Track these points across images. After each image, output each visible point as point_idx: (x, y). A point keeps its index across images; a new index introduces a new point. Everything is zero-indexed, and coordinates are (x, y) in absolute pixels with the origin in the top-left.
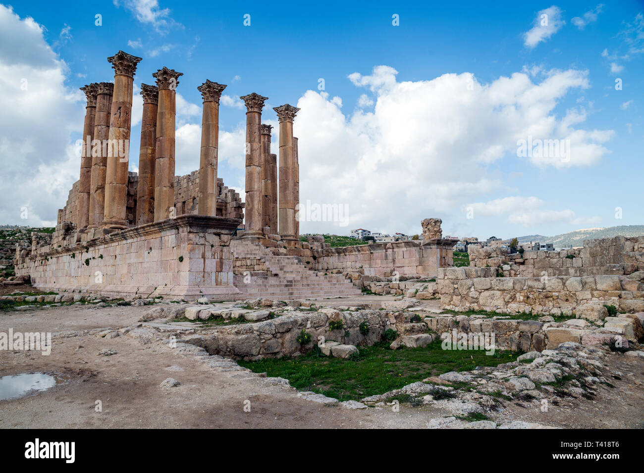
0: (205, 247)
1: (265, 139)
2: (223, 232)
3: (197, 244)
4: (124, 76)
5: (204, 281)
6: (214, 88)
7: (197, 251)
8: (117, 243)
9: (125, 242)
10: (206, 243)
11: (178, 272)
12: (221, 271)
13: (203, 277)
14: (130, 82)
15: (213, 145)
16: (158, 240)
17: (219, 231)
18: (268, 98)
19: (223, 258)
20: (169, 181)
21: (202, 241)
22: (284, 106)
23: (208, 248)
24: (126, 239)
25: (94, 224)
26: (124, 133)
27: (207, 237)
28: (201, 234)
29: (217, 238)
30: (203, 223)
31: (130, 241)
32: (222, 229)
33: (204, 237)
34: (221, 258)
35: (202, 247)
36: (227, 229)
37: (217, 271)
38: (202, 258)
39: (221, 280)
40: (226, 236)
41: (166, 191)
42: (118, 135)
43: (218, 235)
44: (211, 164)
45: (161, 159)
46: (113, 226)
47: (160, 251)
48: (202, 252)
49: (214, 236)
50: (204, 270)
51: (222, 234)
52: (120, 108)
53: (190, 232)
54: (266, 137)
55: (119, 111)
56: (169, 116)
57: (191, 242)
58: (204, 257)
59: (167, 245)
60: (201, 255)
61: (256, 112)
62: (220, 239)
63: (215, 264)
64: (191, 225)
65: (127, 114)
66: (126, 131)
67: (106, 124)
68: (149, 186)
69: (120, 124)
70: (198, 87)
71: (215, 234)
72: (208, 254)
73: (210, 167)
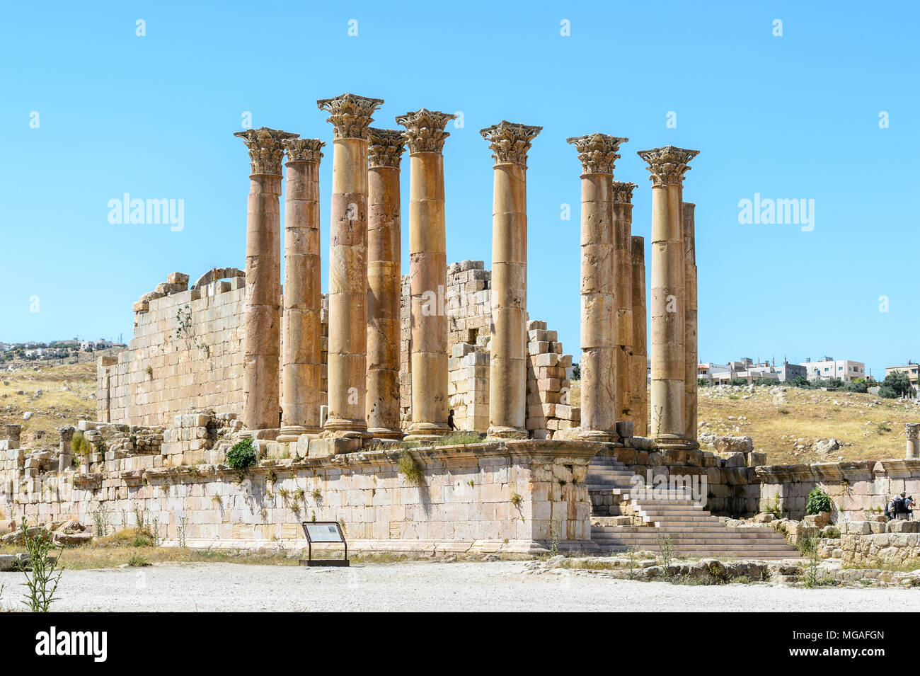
0: (552, 485)
1: (619, 215)
2: (578, 461)
3: (542, 481)
4: (354, 141)
5: (551, 533)
6: (516, 139)
7: (542, 491)
10: (554, 479)
11: (512, 520)
12: (574, 519)
13: (550, 527)
15: (518, 258)
17: (569, 461)
19: (576, 499)
20: (439, 342)
21: (548, 476)
23: (557, 486)
26: (359, 255)
27: (555, 470)
28: (547, 467)
29: (568, 471)
30: (549, 452)
32: (576, 457)
33: (551, 470)
34: (574, 501)
35: (548, 486)
36: (581, 457)
37: (568, 519)
38: (549, 500)
39: (574, 532)
40: (581, 468)
42: (349, 260)
43: (570, 467)
44: (515, 300)
46: (349, 432)
48: (548, 492)
49: (564, 468)
50: (551, 518)
51: (576, 464)
53: (532, 464)
54: (623, 210)
56: (434, 210)
57: (534, 478)
58: (551, 499)
59: (491, 479)
60: (547, 496)
62: (572, 472)
63: (566, 508)
64: (533, 455)
65: (362, 217)
66: (362, 251)
67: (310, 225)
68: (390, 342)
69: (353, 238)
70: (482, 131)
71: (565, 466)
72: (557, 495)
73: (513, 306)
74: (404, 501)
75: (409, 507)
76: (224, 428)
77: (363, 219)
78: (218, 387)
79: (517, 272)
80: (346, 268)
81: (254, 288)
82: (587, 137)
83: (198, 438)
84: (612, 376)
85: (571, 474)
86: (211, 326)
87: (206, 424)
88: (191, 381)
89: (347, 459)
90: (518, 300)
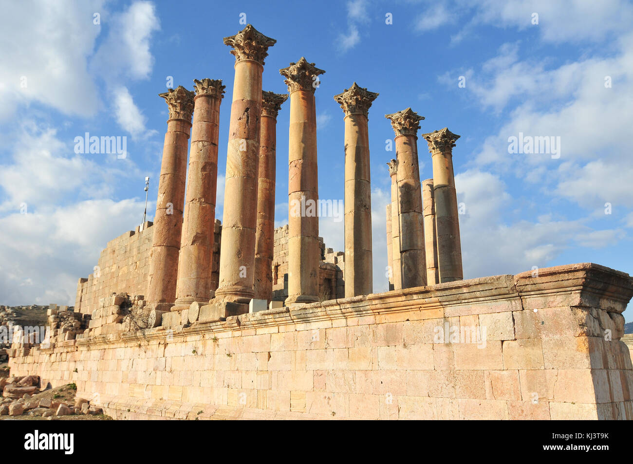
8: (275, 329)
12: (629, 399)
15: (365, 178)
18: (423, 118)
19: (626, 367)
37: (625, 400)
38: (604, 368)
44: (365, 206)
50: (611, 397)
52: (247, 110)
55: (246, 113)
58: (606, 365)
63: (620, 382)
65: (256, 120)
66: (256, 145)
67: (210, 140)
68: (267, 237)
69: (249, 133)
73: (364, 210)
75: (318, 374)
79: (365, 187)
81: (163, 197)
83: (113, 314)
87: (121, 303)
89: (239, 322)
90: (367, 207)
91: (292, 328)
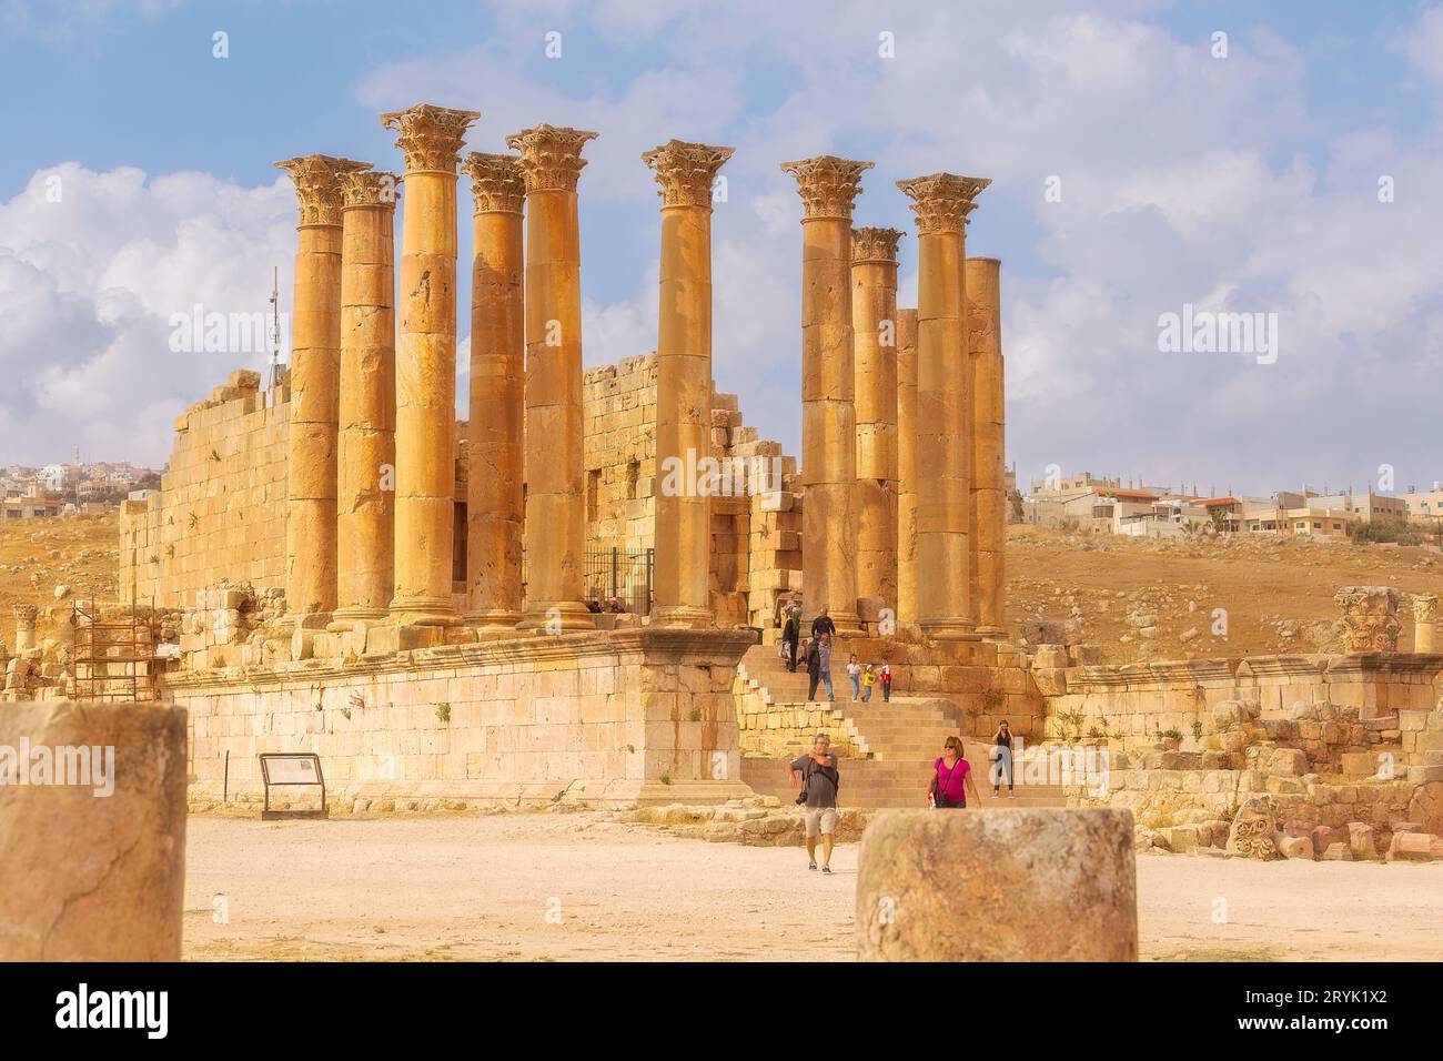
0: (677, 696)
1: (873, 279)
2: (716, 660)
3: (661, 691)
4: (433, 175)
5: (676, 769)
6: (694, 165)
7: (661, 706)
8: (451, 673)
9: (476, 670)
10: (681, 688)
11: (620, 750)
12: (714, 748)
13: (675, 761)
14: (449, 187)
16: (571, 675)
17: (706, 660)
18: (872, 166)
19: (718, 719)
20: (569, 477)
21: (671, 684)
22: (932, 177)
23: (685, 698)
24: (481, 665)
25: (353, 604)
26: (442, 349)
27: (682, 674)
28: (671, 669)
29: (702, 676)
30: (672, 646)
31: (488, 670)
32: (715, 654)
33: (676, 674)
34: (713, 720)
35: (671, 698)
36: (723, 654)
37: (703, 749)
38: (672, 719)
40: (724, 671)
41: (560, 506)
43: (706, 668)
44: (691, 411)
45: (543, 408)
46: (425, 617)
47: (575, 700)
48: (670, 708)
49: (698, 670)
50: (676, 745)
51: (715, 665)
52: (426, 275)
53: (646, 665)
54: (880, 272)
55: (425, 281)
56: (563, 277)
57: (648, 686)
58: (676, 719)
59: (594, 687)
60: (669, 714)
61: (833, 219)
62: (710, 676)
63: (699, 732)
64: (647, 650)
65: (446, 290)
66: (446, 342)
67: (377, 301)
68: (505, 478)
69: (430, 322)
70: (644, 154)
71: (700, 667)
72: (685, 711)
74: (487, 722)
75: (491, 731)
76: (266, 611)
77: (447, 293)
78: (277, 546)
79: (695, 370)
80: (420, 367)
82: (809, 162)
83: (227, 626)
84: (848, 528)
85: (707, 679)
86: (268, 454)
87: (239, 604)
88: (242, 539)
89: (411, 659)
90: (696, 413)
91: (467, 671)
